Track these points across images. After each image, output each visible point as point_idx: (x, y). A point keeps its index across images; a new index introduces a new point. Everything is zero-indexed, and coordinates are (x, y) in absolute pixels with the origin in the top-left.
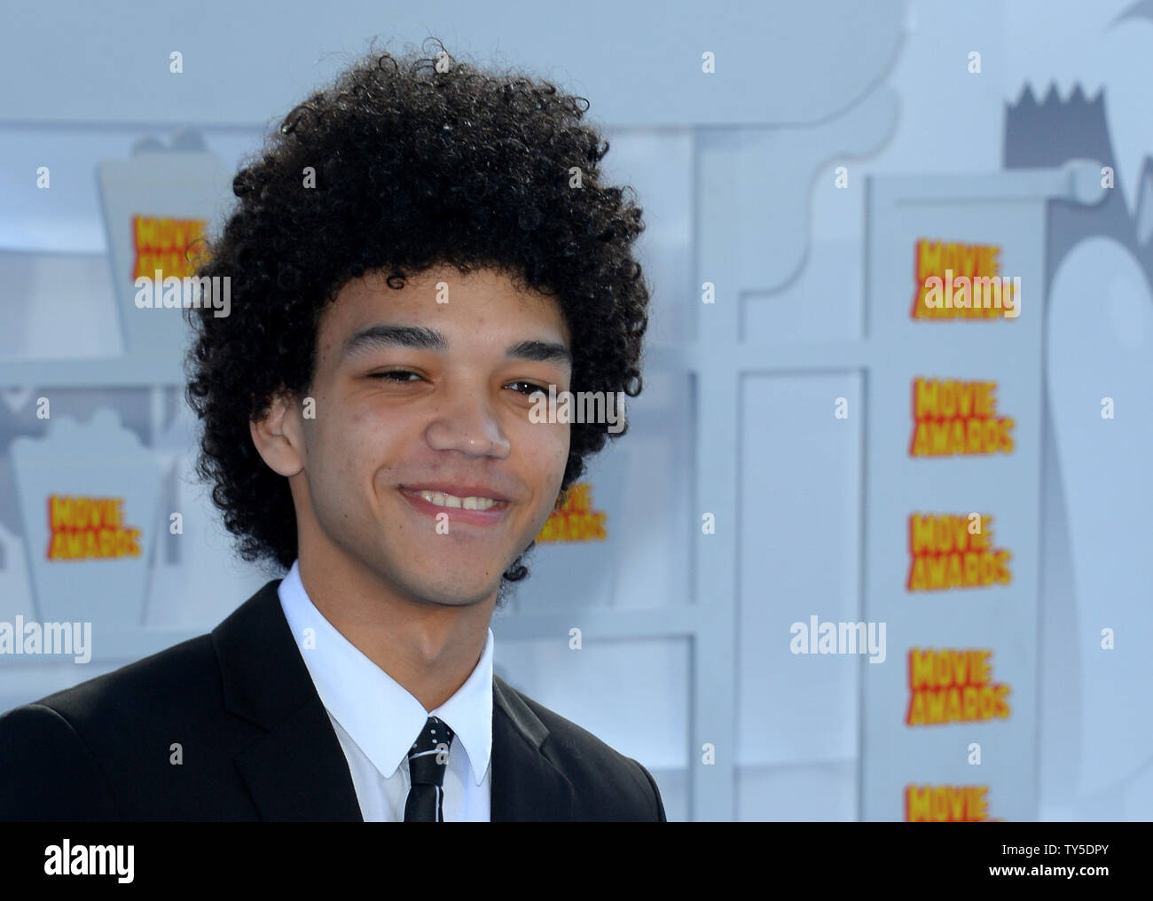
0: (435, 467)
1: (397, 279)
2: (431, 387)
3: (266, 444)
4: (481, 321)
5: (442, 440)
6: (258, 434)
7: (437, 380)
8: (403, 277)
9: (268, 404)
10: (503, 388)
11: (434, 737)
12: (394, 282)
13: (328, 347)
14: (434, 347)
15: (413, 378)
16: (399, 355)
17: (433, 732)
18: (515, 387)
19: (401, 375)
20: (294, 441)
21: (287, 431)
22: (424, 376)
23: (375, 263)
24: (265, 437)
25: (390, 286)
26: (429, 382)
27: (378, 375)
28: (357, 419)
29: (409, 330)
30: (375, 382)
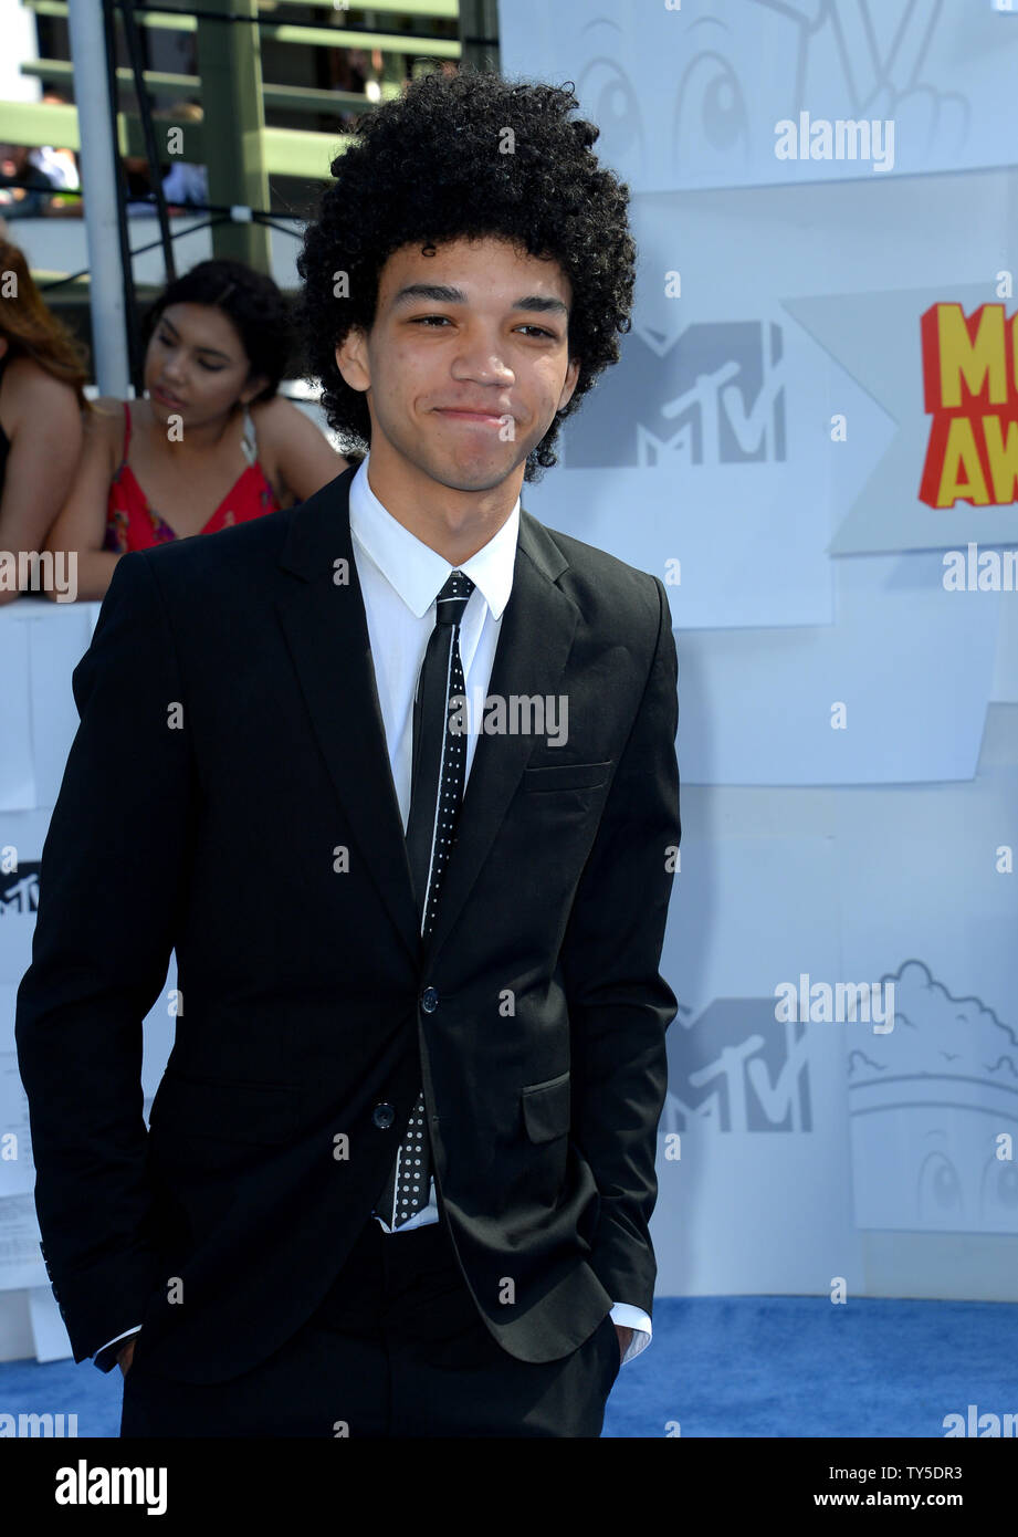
0: (459, 395)
1: (430, 249)
2: (457, 330)
3: (346, 366)
4: (493, 282)
5: (463, 373)
6: (341, 358)
7: (461, 325)
8: (434, 248)
9: (345, 337)
10: (513, 331)
11: (455, 587)
12: (428, 252)
13: (385, 297)
14: (458, 302)
15: (445, 322)
16: (433, 307)
17: (455, 584)
18: (524, 330)
19: (436, 320)
20: (365, 366)
21: (360, 358)
22: (452, 322)
23: (412, 238)
24: (346, 361)
25: (425, 255)
26: (455, 326)
27: (417, 320)
28: (401, 356)
29: (439, 289)
30: (415, 326)
